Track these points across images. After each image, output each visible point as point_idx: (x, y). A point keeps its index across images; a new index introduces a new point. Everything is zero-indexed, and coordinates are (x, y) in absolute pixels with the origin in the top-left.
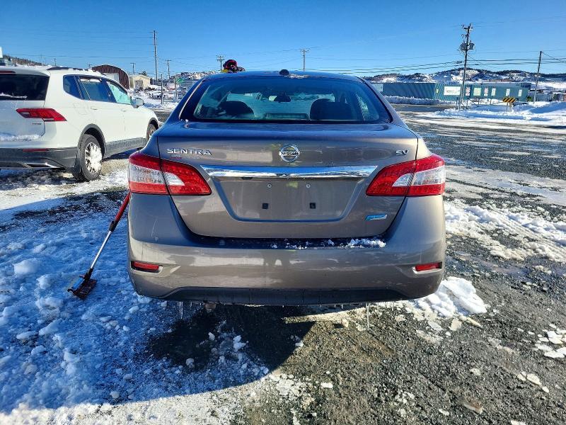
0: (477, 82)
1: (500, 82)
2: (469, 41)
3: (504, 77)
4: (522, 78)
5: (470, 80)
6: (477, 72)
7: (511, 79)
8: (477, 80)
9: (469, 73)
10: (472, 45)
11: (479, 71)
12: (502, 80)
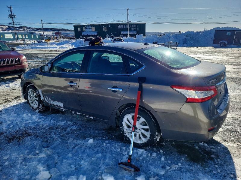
0: (9, 31)
1: (20, 32)
2: (12, 14)
3: (21, 29)
4: (29, 30)
5: (6, 30)
6: (7, 27)
7: (24, 30)
8: (9, 30)
9: (4, 27)
10: (14, 16)
11: (8, 26)
12: (20, 30)
